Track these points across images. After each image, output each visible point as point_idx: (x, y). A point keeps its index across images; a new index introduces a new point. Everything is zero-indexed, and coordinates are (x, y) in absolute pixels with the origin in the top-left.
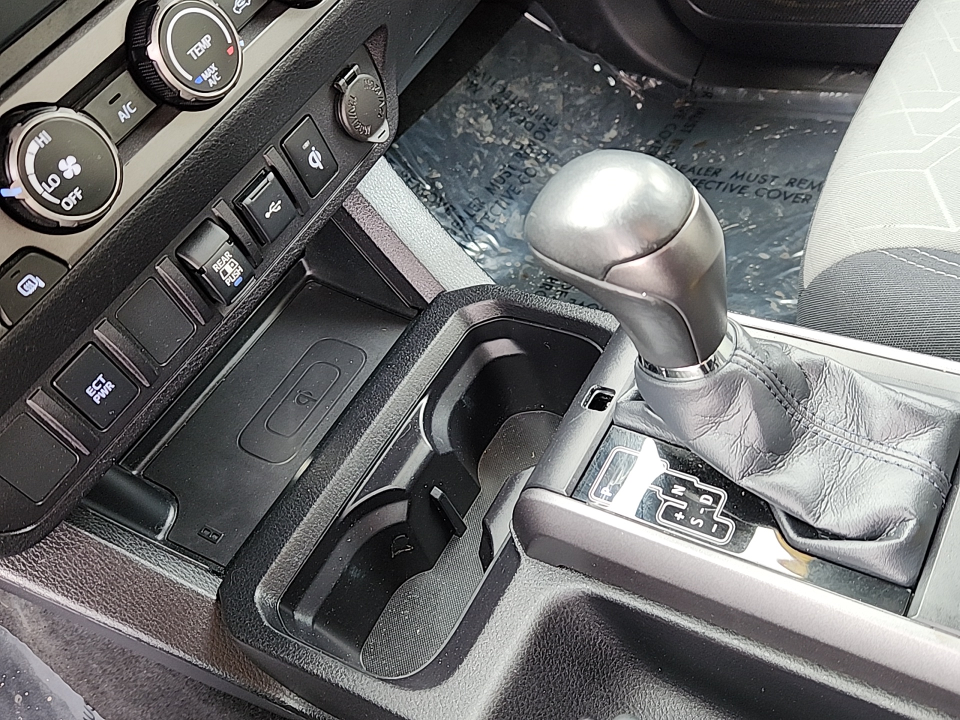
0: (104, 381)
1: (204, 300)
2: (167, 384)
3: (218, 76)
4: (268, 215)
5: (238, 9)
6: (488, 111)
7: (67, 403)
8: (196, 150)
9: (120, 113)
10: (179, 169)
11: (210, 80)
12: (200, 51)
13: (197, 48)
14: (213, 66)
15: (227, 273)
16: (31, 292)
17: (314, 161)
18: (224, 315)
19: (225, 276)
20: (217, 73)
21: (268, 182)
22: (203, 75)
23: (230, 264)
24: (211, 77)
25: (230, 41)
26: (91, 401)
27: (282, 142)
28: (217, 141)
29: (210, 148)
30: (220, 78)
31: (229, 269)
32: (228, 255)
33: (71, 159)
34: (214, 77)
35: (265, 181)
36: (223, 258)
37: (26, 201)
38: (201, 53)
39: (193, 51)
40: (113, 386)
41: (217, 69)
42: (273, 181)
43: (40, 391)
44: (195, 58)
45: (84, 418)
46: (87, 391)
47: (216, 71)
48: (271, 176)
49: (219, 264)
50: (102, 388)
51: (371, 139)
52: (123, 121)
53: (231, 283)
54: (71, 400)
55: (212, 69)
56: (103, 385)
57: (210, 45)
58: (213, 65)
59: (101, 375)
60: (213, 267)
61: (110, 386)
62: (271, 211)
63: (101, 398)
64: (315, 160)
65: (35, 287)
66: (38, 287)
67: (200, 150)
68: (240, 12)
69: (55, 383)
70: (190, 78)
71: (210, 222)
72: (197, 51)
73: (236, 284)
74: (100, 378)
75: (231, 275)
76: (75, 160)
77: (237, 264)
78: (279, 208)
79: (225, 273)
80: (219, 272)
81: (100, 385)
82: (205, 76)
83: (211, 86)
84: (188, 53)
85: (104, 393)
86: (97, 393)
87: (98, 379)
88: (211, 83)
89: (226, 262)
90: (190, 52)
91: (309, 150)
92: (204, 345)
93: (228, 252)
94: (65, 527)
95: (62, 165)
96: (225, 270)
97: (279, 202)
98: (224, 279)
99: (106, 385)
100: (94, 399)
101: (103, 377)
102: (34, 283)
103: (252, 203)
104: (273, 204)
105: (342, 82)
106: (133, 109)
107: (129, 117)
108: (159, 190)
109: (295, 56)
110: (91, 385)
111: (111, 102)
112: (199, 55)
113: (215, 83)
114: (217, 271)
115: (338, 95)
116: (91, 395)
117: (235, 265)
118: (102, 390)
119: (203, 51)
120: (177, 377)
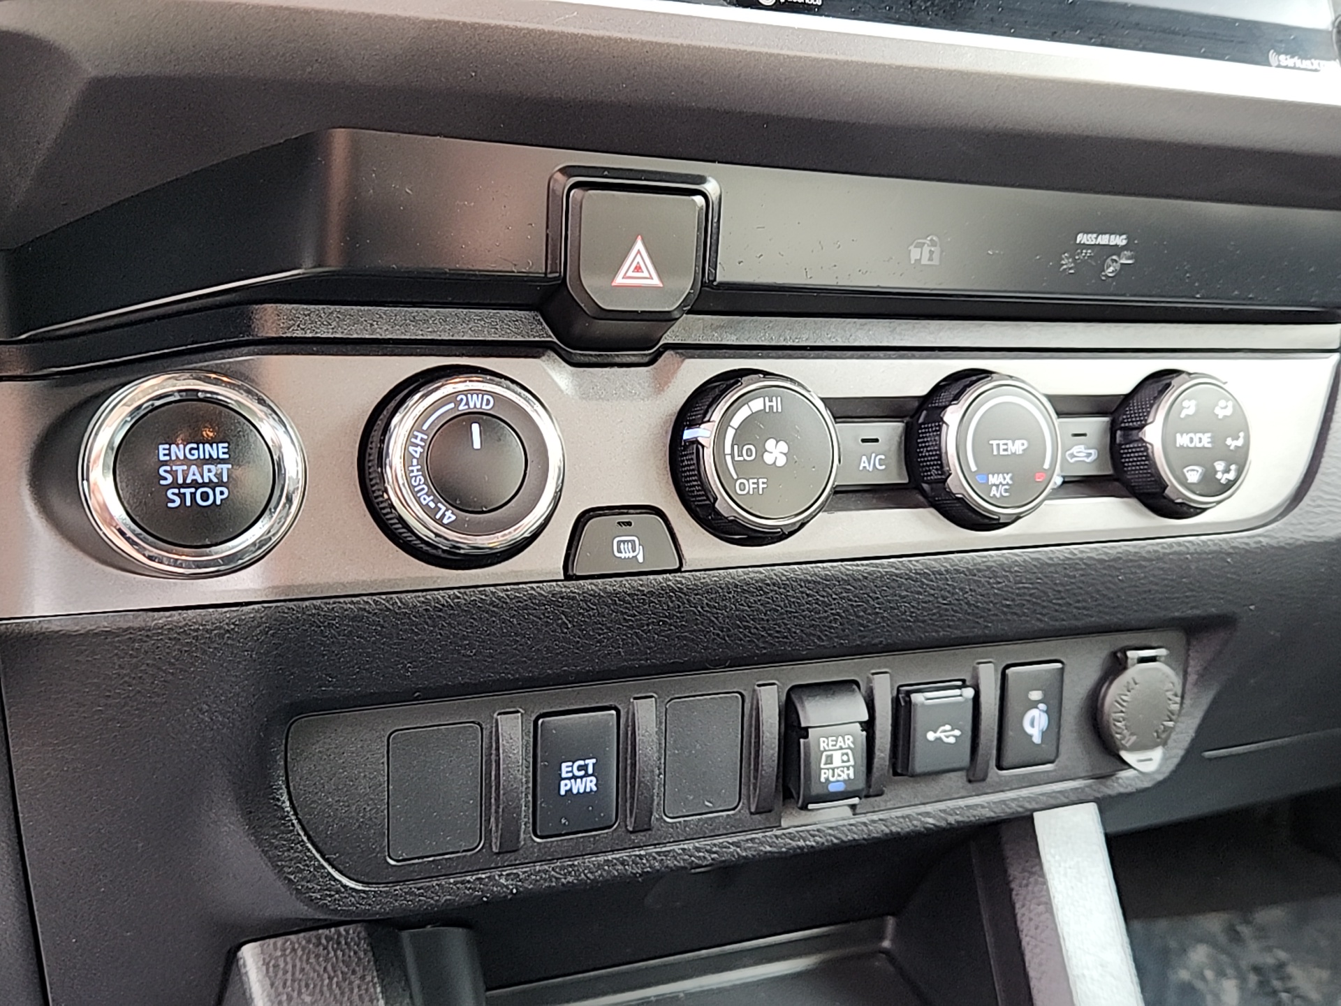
0: (590, 771)
1: (777, 778)
2: (652, 850)
3: (1006, 491)
4: (931, 736)
5: (1073, 456)
6: (1242, 979)
7: (531, 760)
8: (917, 561)
9: (864, 458)
10: (882, 565)
11: (994, 488)
12: (1006, 450)
13: (1004, 444)
14: (1008, 477)
15: (831, 763)
16: (623, 555)
17: (1032, 725)
18: (784, 824)
19: (826, 764)
20: (1007, 487)
21: (961, 696)
22: (990, 476)
23: (843, 755)
24: (997, 486)
25: (1046, 466)
26: (557, 782)
27: (1008, 666)
28: (947, 571)
29: (933, 572)
30: (1007, 494)
31: (837, 761)
32: (849, 741)
33: (783, 447)
34: (1002, 489)
35: (957, 692)
36: (840, 739)
37: (705, 449)
38: (1005, 453)
39: (998, 445)
40: (595, 789)
41: (1010, 482)
42: (966, 700)
43: (519, 714)
44: (995, 453)
45: (530, 798)
46: (564, 765)
47: (1008, 484)
48: (969, 693)
49: (831, 743)
50: (581, 777)
51: (1125, 755)
52: (861, 468)
53: (827, 779)
54: (539, 760)
55: (1005, 479)
56: (587, 775)
57: (1021, 452)
58: (1010, 475)
59: (594, 761)
60: (822, 740)
61: (590, 784)
62: (938, 734)
63: (571, 790)
64: (1035, 723)
65: (631, 555)
66: (635, 557)
67: (922, 564)
68: (1072, 461)
69: (540, 721)
70: (974, 468)
71: (855, 687)
72: (1002, 447)
73: (832, 788)
74: (591, 762)
75: (833, 769)
76: (786, 451)
77: (852, 762)
78: (952, 740)
79: (830, 760)
80: (822, 752)
81: (582, 773)
82: (993, 479)
83: (991, 495)
84: (991, 442)
85: (578, 787)
86: (569, 779)
87: (587, 761)
88: (994, 491)
89: (841, 748)
90: (994, 443)
91: (1034, 705)
92: (730, 840)
93: (851, 739)
94: (368, 978)
95: (770, 444)
96: (831, 756)
97: (957, 733)
98: (822, 766)
99: (589, 779)
100: (563, 783)
101: (594, 764)
102: (634, 551)
103: (923, 705)
104: (948, 727)
105: (1133, 655)
106: (880, 465)
107: (871, 469)
108: (843, 569)
109: (1106, 554)
110: (574, 762)
111: (864, 441)
112: (1002, 453)
113: (998, 495)
114: (822, 749)
115: (1116, 665)
116: (564, 775)
117: (848, 761)
118: (579, 780)
119: (1009, 453)
120: (669, 851)
